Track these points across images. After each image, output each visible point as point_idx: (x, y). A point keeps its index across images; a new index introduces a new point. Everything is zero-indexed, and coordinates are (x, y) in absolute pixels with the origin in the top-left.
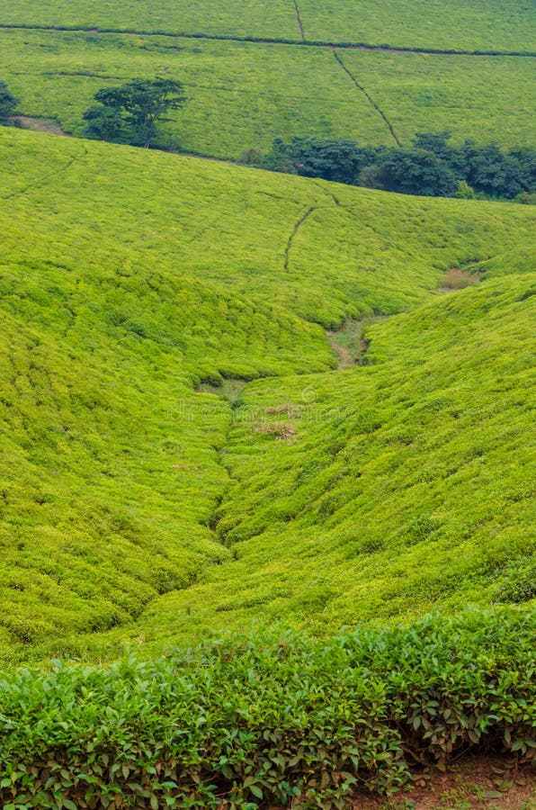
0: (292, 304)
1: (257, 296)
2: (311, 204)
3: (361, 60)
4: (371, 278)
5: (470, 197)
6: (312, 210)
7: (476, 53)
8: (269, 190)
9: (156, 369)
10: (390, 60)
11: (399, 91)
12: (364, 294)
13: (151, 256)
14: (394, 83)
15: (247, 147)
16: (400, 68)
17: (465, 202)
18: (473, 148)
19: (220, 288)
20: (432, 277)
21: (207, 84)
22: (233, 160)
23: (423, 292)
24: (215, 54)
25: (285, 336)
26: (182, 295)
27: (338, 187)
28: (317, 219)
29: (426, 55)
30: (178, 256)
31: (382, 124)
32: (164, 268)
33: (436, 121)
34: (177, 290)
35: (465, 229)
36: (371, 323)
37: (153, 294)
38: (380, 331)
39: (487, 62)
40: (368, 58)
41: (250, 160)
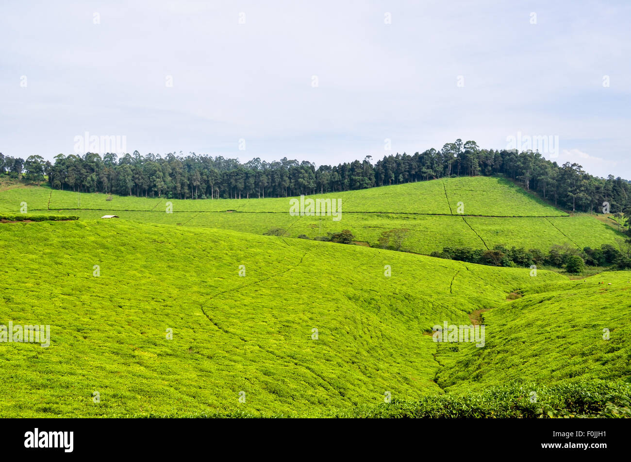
0: (455, 305)
1: (442, 301)
2: (459, 270)
3: (473, 220)
4: (482, 295)
5: (515, 267)
6: (459, 271)
7: (514, 217)
8: (443, 265)
9: (409, 327)
10: (483, 220)
11: (487, 231)
12: (479, 301)
13: (404, 288)
14: (484, 227)
15: (433, 251)
16: (486, 223)
17: (514, 268)
18: (515, 249)
19: (429, 299)
20: (504, 295)
21: (419, 229)
22: (428, 255)
23: (501, 301)
24: (421, 219)
25: (453, 316)
26: (416, 301)
27: (467, 264)
28: (460, 275)
29: (496, 218)
30: (413, 288)
31: (482, 242)
32: (409, 292)
33: (501, 240)
34: (414, 299)
35: (515, 279)
36: (484, 311)
37: (407, 301)
38: (486, 314)
39: (519, 220)
40: (475, 219)
41: (434, 255)
